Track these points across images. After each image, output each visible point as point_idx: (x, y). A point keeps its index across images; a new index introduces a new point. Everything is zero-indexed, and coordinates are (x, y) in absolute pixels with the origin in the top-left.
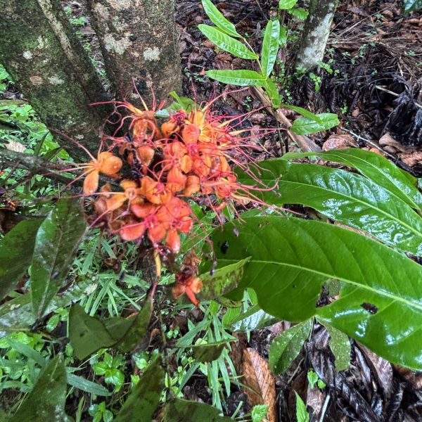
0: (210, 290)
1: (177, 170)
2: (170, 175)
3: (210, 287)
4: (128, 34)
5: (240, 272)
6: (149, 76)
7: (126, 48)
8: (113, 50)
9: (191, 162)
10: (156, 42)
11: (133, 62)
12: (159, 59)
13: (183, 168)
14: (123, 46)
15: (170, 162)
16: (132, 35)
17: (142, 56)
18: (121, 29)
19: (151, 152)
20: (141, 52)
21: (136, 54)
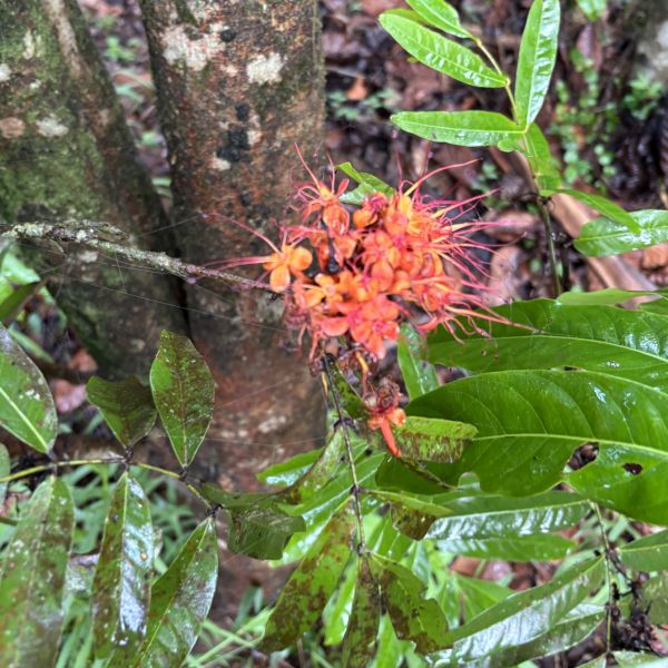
0: (412, 446)
1: (384, 262)
2: (375, 269)
3: (413, 443)
4: (217, 27)
6: (254, 118)
7: (210, 56)
8: (182, 61)
9: (399, 255)
10: (275, 42)
11: (223, 87)
12: (279, 80)
13: (391, 261)
14: (204, 51)
15: (375, 255)
16: (226, 28)
17: (243, 74)
18: (205, 15)
19: (353, 244)
20: (242, 64)
21: (232, 70)
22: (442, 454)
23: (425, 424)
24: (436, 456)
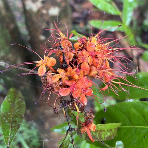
0: (99, 136)
1: (86, 63)
2: (82, 65)
3: (99, 134)
5: (115, 131)
9: (92, 60)
13: (89, 62)
15: (82, 59)
19: (73, 55)
22: (110, 136)
23: (103, 126)
24: (108, 138)
